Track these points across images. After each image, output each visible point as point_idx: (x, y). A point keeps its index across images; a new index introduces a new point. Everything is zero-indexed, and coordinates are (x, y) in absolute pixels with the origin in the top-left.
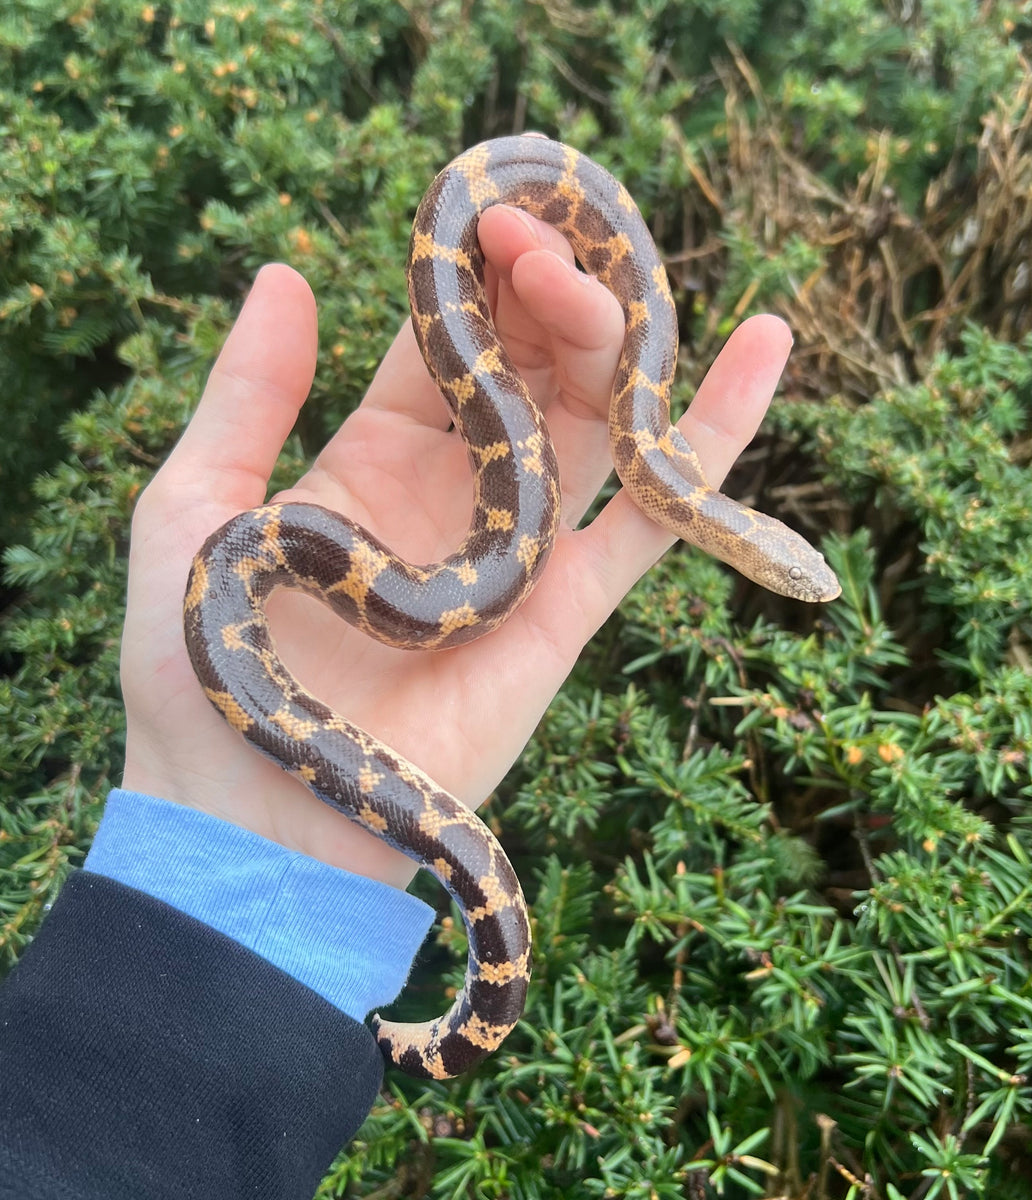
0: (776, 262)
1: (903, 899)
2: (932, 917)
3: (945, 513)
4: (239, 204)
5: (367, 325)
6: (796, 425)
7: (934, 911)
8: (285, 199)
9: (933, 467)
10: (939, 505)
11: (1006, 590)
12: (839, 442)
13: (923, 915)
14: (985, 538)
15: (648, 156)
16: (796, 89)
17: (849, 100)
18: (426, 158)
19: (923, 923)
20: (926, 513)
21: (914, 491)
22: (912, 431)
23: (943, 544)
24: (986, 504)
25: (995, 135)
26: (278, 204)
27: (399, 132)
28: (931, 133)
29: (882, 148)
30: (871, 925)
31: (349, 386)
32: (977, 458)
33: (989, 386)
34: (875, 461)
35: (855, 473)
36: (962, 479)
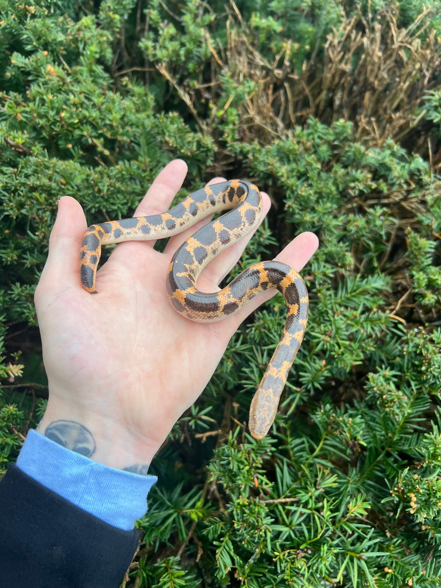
0: (240, 89)
1: (265, 328)
2: (275, 334)
3: (294, 188)
4: (27, 54)
5: (75, 105)
6: (241, 152)
7: (276, 332)
8: (46, 53)
9: (292, 171)
10: (292, 185)
11: (313, 217)
12: (256, 159)
13: (272, 333)
14: (308, 198)
15: (194, 43)
16: (257, 20)
17: (277, 26)
18: (105, 38)
19: (271, 336)
20: (288, 188)
21: (283, 179)
22: (285, 156)
23: (292, 200)
24: (310, 185)
25: (331, 43)
26: (43, 54)
27: (94, 27)
28: (308, 41)
29: (289, 47)
30: (252, 336)
31: (67, 130)
32: (309, 168)
33: (318, 141)
34: (269, 167)
35: (262, 172)
36: (302, 176)
